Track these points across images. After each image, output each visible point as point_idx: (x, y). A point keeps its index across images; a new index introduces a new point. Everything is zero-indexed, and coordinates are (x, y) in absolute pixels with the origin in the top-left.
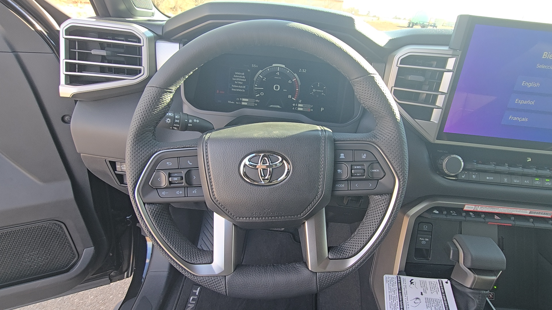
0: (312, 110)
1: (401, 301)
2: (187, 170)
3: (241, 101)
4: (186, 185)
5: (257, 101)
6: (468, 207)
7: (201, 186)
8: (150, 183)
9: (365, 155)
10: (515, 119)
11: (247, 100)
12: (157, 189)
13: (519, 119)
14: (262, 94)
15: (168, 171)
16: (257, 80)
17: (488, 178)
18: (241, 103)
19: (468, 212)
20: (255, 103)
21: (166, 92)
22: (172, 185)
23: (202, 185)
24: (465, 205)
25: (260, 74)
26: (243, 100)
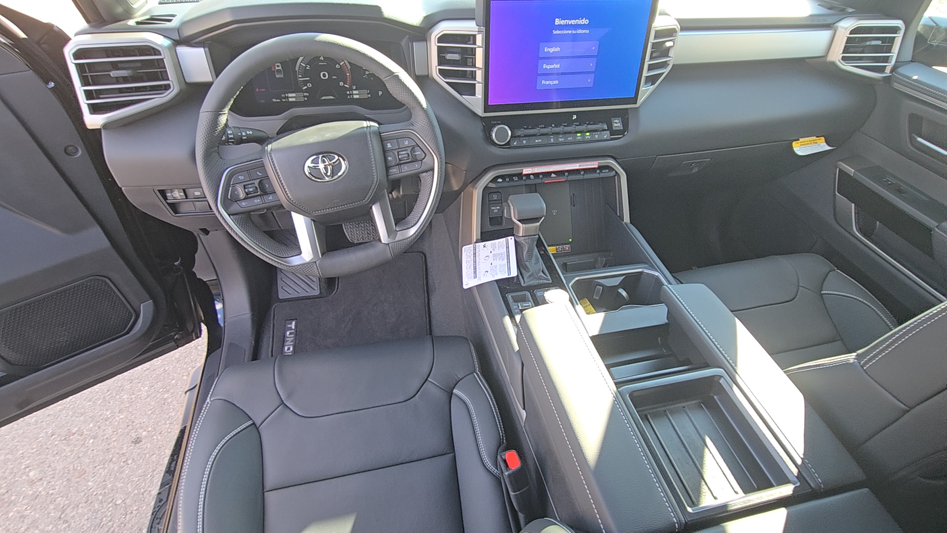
0: (369, 96)
1: (475, 262)
2: (259, 180)
3: (288, 97)
4: (261, 193)
5: (306, 94)
6: (526, 171)
7: (275, 193)
8: (229, 197)
9: (407, 142)
10: (548, 83)
11: (294, 95)
12: (236, 201)
13: (551, 82)
14: (310, 85)
15: (243, 184)
16: (299, 69)
17: (536, 141)
18: (288, 100)
19: (528, 175)
20: (304, 97)
21: (221, 114)
22: (249, 196)
23: (276, 191)
24: (522, 170)
25: (301, 62)
26: (290, 95)
